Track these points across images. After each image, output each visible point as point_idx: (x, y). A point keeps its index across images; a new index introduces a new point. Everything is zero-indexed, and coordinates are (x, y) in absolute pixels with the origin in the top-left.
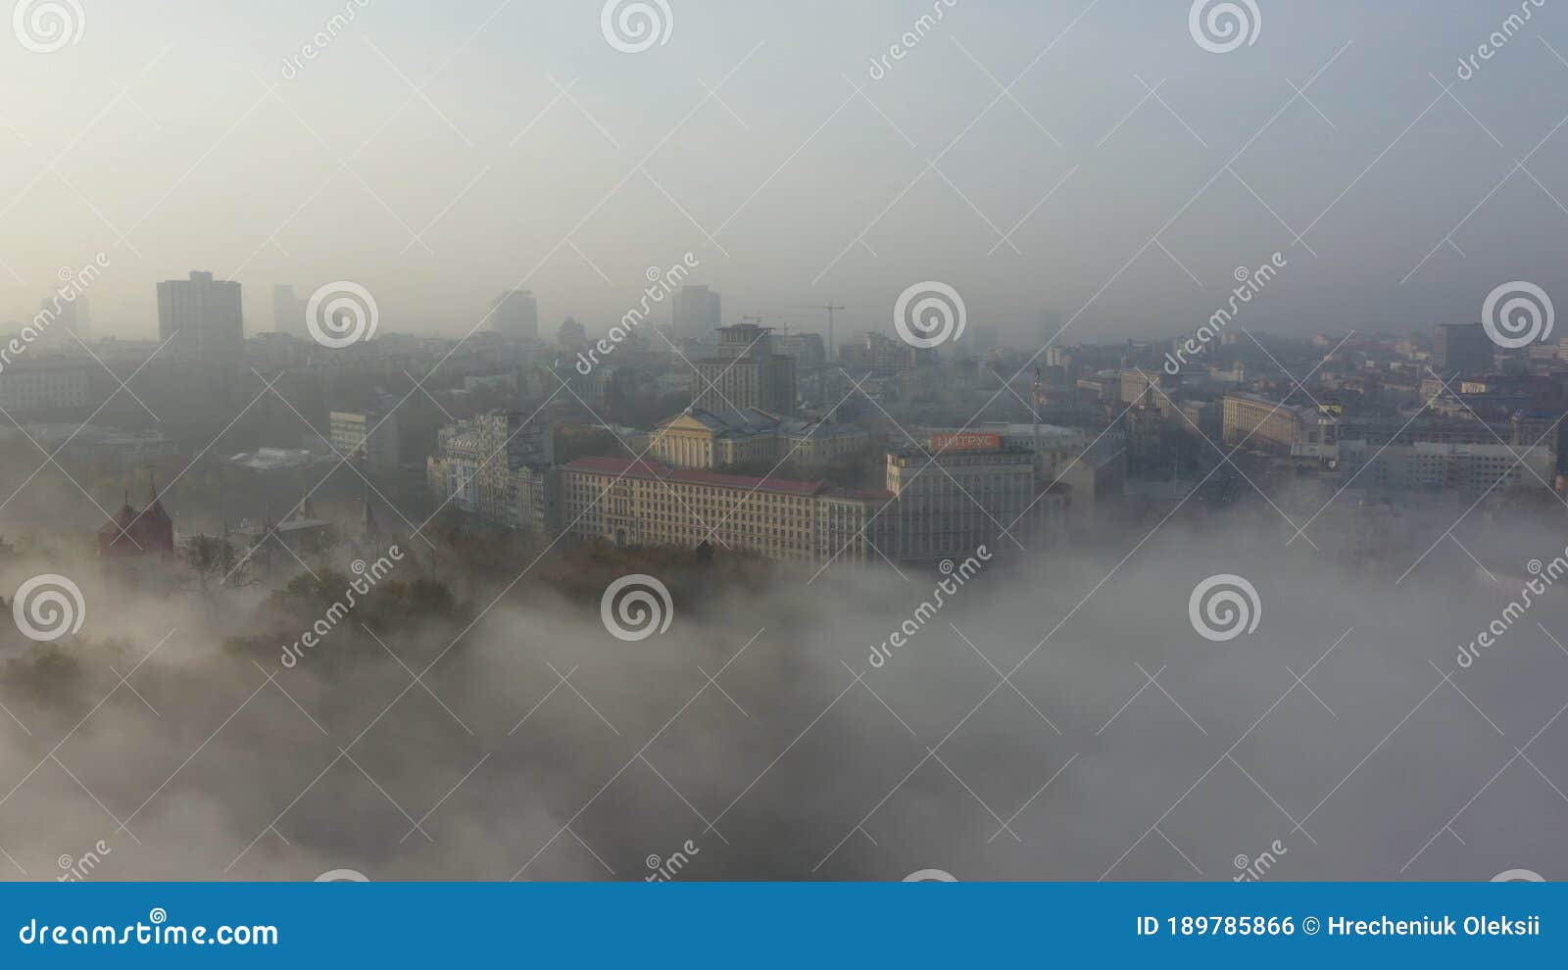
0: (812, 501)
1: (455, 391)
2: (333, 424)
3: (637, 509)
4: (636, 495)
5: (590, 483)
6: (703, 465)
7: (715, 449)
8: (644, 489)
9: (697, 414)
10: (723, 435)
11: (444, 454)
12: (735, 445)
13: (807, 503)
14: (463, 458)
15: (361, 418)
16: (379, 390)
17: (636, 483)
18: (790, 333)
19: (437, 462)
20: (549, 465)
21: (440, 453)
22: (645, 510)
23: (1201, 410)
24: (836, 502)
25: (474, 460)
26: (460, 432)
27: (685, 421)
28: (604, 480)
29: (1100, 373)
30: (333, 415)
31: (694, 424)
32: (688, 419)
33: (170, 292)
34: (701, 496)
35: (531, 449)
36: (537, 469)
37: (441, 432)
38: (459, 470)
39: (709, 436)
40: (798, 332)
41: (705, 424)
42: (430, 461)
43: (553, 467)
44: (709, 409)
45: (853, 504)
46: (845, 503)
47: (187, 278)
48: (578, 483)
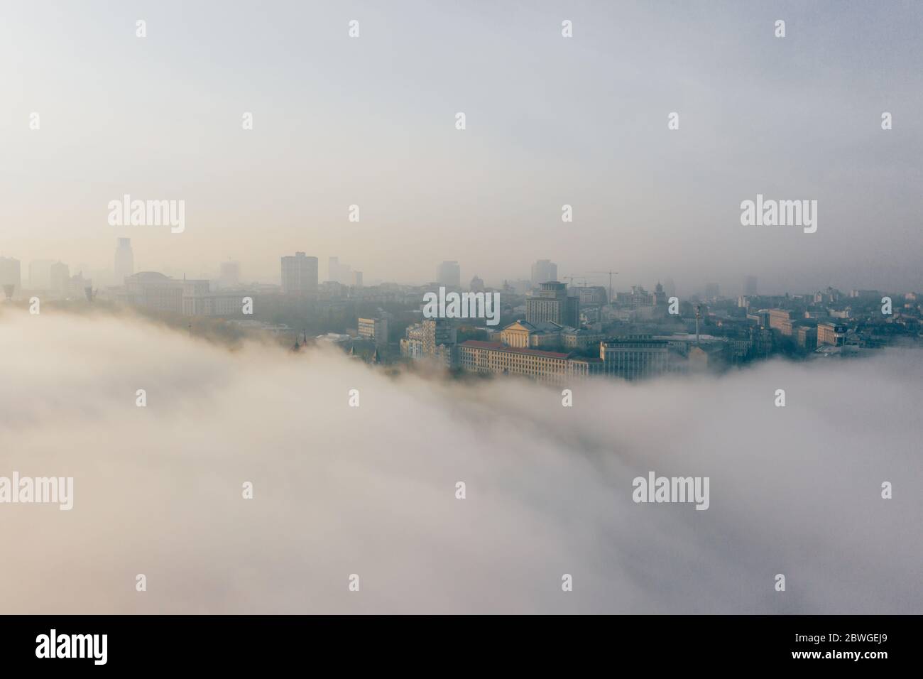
0: (566, 362)
1: (415, 311)
2: (360, 324)
3: (490, 364)
4: (491, 357)
5: (471, 352)
6: (524, 345)
7: (530, 338)
8: (494, 355)
9: (523, 323)
10: (534, 333)
11: (408, 338)
12: (539, 338)
13: (564, 362)
14: (416, 340)
15: (372, 321)
16: (380, 309)
17: (491, 352)
18: (588, 286)
19: (405, 341)
20: (453, 343)
21: (406, 337)
22: (494, 364)
23: (807, 332)
24: (576, 362)
25: (421, 341)
26: (416, 328)
27: (517, 326)
28: (477, 351)
29: (760, 311)
30: (360, 320)
31: (521, 328)
32: (519, 325)
33: (286, 261)
34: (518, 359)
35: (446, 337)
36: (447, 345)
37: (407, 329)
38: (414, 344)
39: (527, 333)
40: (592, 285)
41: (525, 327)
42: (402, 341)
43: (455, 345)
44: (529, 321)
45: (584, 363)
46: (580, 363)
47: (294, 255)
48: (465, 352)
